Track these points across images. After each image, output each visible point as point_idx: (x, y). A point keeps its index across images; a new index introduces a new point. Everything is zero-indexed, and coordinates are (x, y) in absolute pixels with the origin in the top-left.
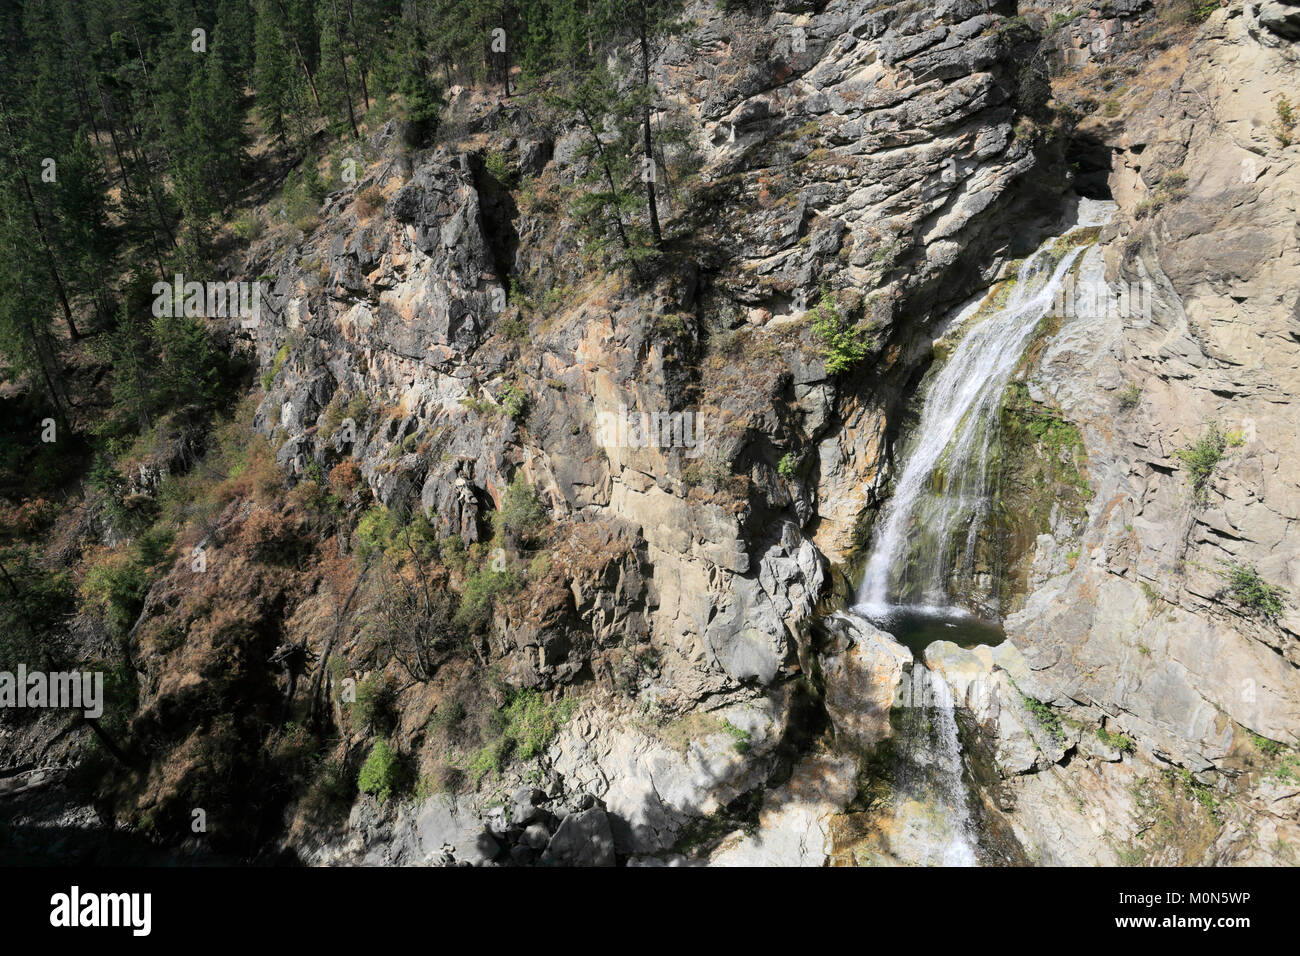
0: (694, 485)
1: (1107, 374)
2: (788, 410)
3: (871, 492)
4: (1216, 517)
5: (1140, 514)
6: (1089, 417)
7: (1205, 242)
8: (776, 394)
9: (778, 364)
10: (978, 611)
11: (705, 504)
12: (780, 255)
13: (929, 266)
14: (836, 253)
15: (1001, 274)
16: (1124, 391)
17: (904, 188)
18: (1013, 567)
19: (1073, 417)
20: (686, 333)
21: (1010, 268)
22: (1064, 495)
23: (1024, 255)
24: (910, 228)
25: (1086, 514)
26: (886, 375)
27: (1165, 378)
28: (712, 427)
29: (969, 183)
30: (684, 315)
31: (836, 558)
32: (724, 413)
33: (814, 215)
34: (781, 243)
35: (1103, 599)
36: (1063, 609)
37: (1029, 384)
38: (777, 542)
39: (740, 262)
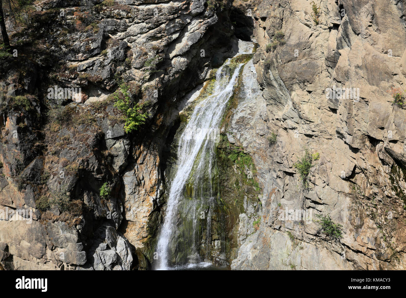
0: (44, 210)
1: (260, 127)
2: (103, 155)
3: (155, 201)
4: (312, 195)
5: (283, 197)
6: (255, 150)
7: (294, 65)
8: (95, 146)
9: (95, 127)
10: (216, 262)
11: (54, 222)
12: (91, 60)
13: (174, 70)
14: (124, 60)
15: (208, 76)
16: (270, 136)
17: (157, 26)
18: (230, 234)
19: (248, 150)
20: (32, 108)
21: (212, 73)
22: (249, 191)
23: (218, 66)
24: (162, 48)
25: (259, 200)
26: (157, 132)
27: (286, 129)
28: (54, 170)
29: (189, 27)
30: (30, 97)
31: (139, 245)
32: (62, 160)
33: (109, 37)
34: (90, 53)
35: (274, 244)
36: (257, 252)
37: (228, 134)
38: (103, 240)
39: (65, 63)
